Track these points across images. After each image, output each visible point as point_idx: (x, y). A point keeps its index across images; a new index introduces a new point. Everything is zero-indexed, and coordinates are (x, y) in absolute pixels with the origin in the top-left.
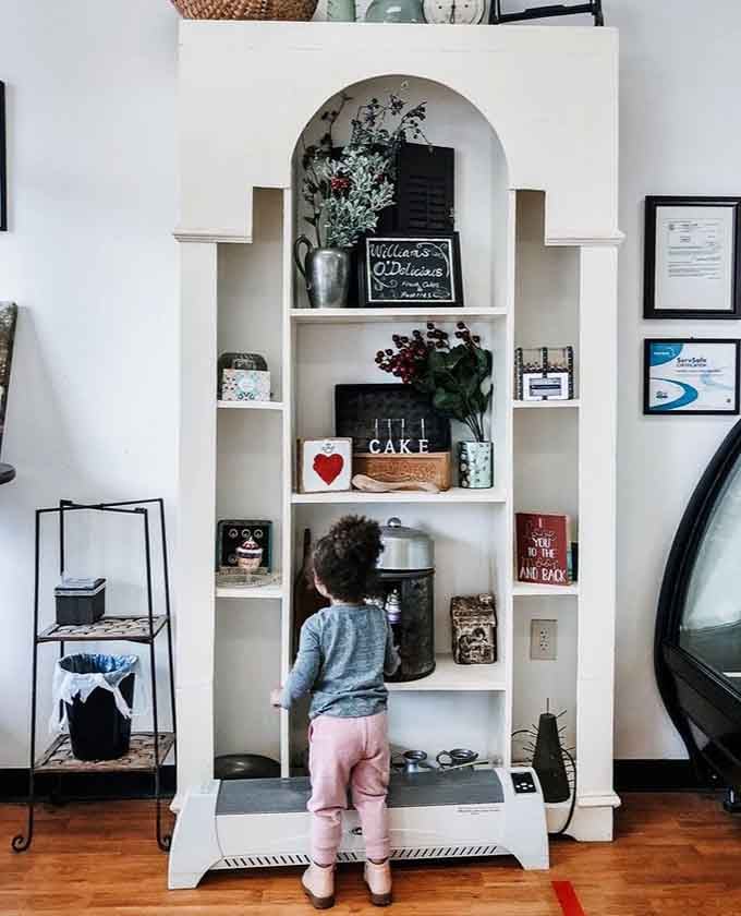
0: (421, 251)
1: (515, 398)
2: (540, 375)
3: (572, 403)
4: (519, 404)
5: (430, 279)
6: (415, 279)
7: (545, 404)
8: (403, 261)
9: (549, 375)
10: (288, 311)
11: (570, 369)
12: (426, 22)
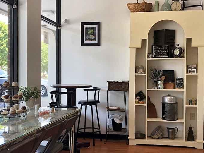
0: (163, 48)
1: (186, 73)
2: (191, 70)
3: (197, 74)
4: (187, 74)
5: (164, 53)
6: (161, 53)
7: (192, 74)
8: (159, 50)
9: (193, 69)
10: (147, 59)
11: (196, 68)
12: (172, 10)
